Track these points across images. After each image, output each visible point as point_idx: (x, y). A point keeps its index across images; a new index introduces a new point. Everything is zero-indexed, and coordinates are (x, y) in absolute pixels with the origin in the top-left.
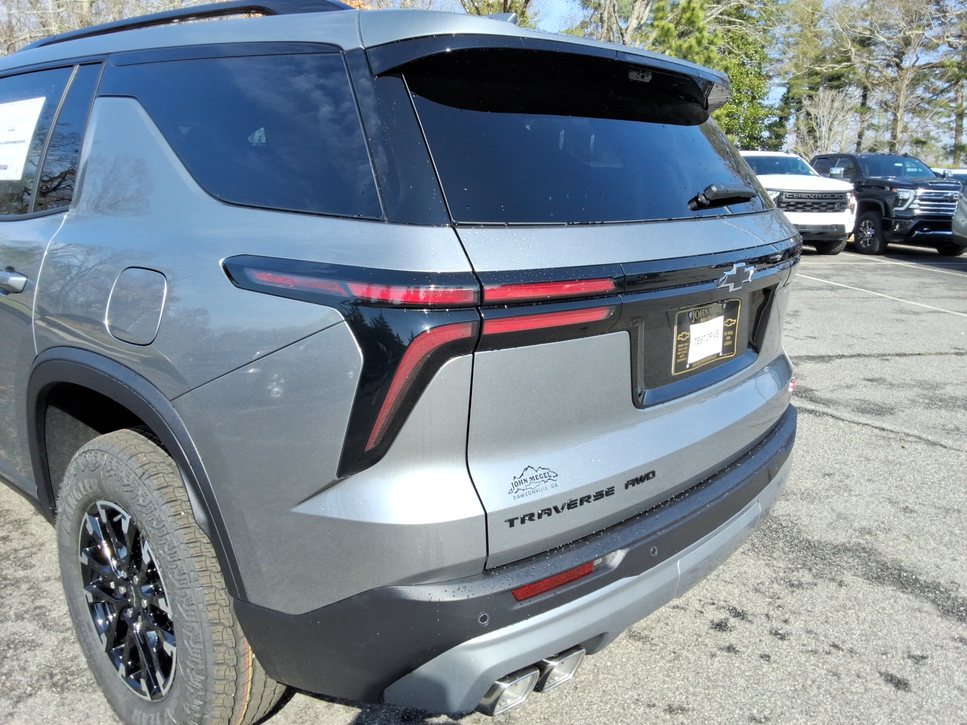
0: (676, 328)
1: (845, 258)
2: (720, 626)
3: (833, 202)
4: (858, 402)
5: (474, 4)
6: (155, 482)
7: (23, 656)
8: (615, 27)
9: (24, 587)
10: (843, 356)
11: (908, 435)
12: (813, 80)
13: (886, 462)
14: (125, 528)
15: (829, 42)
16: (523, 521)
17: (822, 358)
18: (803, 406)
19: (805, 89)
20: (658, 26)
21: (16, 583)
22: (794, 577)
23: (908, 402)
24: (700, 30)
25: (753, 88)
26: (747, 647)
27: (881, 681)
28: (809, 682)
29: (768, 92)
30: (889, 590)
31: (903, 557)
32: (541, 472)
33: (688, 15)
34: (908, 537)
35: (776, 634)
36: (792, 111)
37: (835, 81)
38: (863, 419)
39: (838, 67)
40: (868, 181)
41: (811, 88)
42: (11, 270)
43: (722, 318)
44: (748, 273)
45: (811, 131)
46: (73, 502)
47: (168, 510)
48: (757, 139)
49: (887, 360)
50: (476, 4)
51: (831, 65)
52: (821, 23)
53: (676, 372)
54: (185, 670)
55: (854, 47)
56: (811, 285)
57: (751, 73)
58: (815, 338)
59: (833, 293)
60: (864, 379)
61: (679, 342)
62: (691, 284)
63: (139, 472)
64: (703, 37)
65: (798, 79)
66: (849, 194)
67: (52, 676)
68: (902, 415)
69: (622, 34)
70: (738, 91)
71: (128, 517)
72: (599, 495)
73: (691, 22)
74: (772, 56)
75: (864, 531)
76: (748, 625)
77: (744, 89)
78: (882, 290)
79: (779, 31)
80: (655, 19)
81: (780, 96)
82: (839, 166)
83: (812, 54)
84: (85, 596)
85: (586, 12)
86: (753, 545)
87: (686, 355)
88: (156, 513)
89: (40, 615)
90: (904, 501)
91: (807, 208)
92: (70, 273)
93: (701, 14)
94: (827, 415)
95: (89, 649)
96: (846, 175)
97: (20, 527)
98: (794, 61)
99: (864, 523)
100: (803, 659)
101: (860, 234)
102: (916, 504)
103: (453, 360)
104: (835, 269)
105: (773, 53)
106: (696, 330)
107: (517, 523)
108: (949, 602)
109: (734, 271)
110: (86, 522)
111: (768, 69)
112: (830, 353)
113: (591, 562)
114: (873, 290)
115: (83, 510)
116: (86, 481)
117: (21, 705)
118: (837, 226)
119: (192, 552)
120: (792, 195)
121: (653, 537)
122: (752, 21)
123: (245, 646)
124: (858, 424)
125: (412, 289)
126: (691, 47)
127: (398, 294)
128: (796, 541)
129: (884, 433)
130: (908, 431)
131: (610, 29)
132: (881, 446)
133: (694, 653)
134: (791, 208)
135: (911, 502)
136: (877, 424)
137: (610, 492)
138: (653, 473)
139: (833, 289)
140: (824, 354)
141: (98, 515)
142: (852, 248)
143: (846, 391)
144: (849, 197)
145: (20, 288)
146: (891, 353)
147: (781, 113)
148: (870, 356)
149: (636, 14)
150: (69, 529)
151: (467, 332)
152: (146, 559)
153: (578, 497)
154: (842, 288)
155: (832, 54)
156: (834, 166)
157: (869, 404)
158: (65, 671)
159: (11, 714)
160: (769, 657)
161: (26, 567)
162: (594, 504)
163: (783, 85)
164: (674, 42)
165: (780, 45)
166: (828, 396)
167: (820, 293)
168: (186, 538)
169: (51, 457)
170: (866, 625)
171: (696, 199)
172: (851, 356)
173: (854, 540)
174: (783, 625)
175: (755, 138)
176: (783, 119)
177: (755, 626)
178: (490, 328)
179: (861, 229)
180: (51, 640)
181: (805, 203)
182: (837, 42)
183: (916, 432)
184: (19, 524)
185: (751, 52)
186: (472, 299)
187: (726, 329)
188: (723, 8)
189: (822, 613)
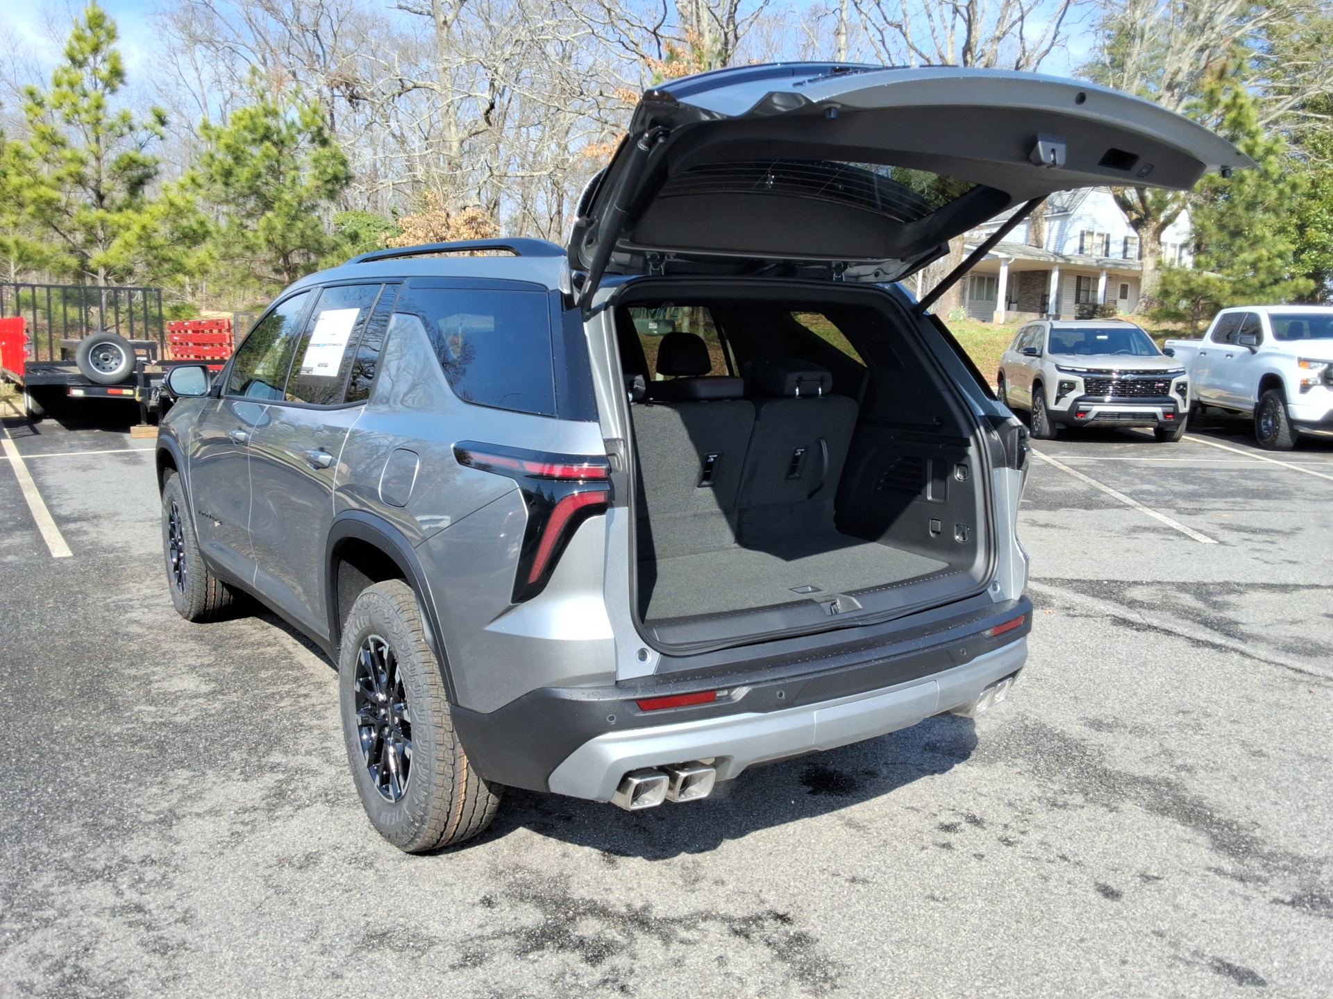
2: (948, 828)
4: (1292, 640)
6: (406, 616)
7: (307, 780)
9: (316, 732)
10: (1317, 586)
13: (1275, 705)
14: (385, 656)
18: (1211, 640)
21: (310, 729)
22: (1062, 798)
24: (1252, 135)
26: (965, 846)
27: (1092, 889)
28: (1011, 880)
30: (1168, 821)
31: (1211, 795)
33: (1233, 114)
34: (1235, 779)
35: (1005, 840)
38: (1281, 659)
42: (322, 450)
46: (352, 638)
47: (413, 636)
58: (1295, 563)
60: (1325, 615)
63: (396, 608)
64: (1256, 144)
67: (326, 795)
71: (388, 646)
75: (1182, 768)
76: (979, 830)
84: (357, 719)
86: (1036, 767)
88: (405, 639)
89: (326, 754)
90: (1261, 745)
92: (378, 452)
94: (1236, 651)
95: (355, 766)
97: (320, 688)
99: (1189, 761)
100: (1020, 862)
102: (1275, 749)
103: (588, 520)
108: (1233, 839)
110: (360, 655)
113: (713, 691)
115: (359, 645)
116: (361, 619)
117: (300, 811)
119: (426, 669)
121: (780, 682)
123: (460, 750)
124: (1270, 663)
127: (558, 471)
128: (1091, 769)
129: (1298, 676)
132: (1281, 689)
133: (904, 844)
135: (1270, 747)
136: (1298, 665)
141: (369, 649)
143: (1287, 626)
145: (326, 464)
151: (601, 499)
152: (397, 680)
157: (1305, 643)
158: (337, 793)
159: (292, 816)
160: (983, 856)
161: (319, 718)
166: (1256, 630)
168: (423, 659)
169: (341, 605)
170: (1114, 846)
173: (1164, 774)
174: (1018, 835)
177: (986, 832)
180: (331, 771)
184: (319, 685)
188: (1295, 100)
189: (1070, 831)
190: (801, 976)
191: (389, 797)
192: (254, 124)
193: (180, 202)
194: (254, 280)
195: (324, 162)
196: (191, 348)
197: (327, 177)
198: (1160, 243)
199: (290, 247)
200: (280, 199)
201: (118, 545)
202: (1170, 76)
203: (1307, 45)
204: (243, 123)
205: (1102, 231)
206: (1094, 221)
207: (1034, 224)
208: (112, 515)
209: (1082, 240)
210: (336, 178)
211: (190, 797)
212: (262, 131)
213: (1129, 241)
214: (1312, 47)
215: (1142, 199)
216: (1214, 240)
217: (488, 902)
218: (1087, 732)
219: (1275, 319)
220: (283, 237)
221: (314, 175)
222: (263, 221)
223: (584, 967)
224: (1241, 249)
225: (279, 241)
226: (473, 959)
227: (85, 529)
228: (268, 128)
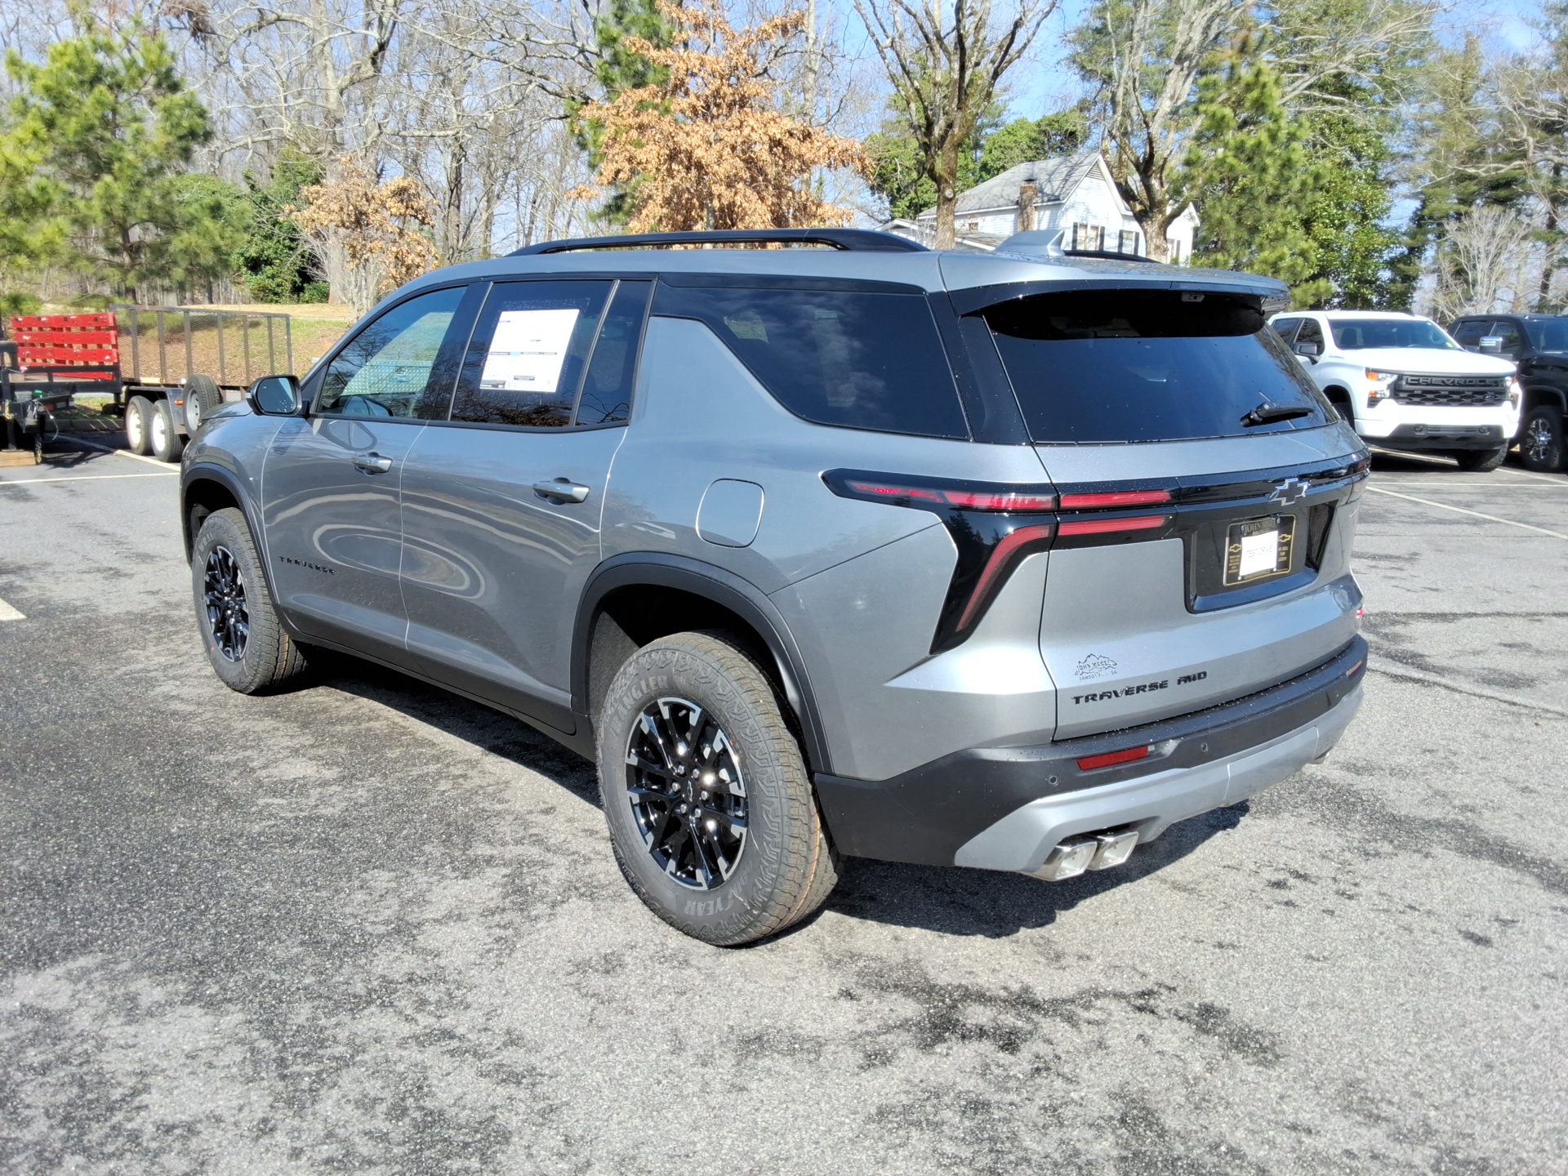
0: (1227, 539)
1: (1504, 477)
2: (1279, 885)
3: (1484, 390)
4: (1485, 672)
5: (912, 84)
7: (540, 873)
8: (1134, 111)
10: (1475, 615)
11: (1547, 711)
12: (1465, 187)
13: (1511, 739)
14: (693, 721)
15: (1492, 126)
16: (1087, 699)
17: (1443, 617)
19: (1451, 203)
20: (1205, 112)
22: (1371, 847)
23: (1556, 673)
24: (1274, 118)
25: (1364, 202)
26: (1308, 903)
27: (1460, 937)
28: (1376, 934)
29: (1388, 209)
30: (1486, 863)
31: (1510, 835)
32: (1101, 659)
33: (1255, 94)
34: (1521, 817)
35: (1343, 894)
36: (1430, 237)
37: (1503, 192)
38: (1487, 691)
39: (1506, 169)
40: (1542, 358)
41: (1462, 201)
42: (563, 480)
43: (1276, 533)
44: (1302, 488)
45: (1459, 272)
47: (748, 697)
48: (1371, 283)
49: (1539, 621)
50: (916, 84)
51: (1493, 165)
52: (1479, 96)
53: (1228, 582)
54: (760, 845)
55: (1534, 136)
56: (1441, 516)
57: (1360, 178)
58: (1437, 590)
59: (1475, 529)
60: (1500, 644)
61: (1231, 554)
62: (1242, 497)
64: (1279, 128)
65: (1439, 186)
66: (1508, 378)
67: (576, 888)
68: (1543, 687)
69: (1146, 123)
70: (1339, 205)
71: (698, 710)
72: (1153, 687)
73: (1260, 106)
74: (1395, 150)
75: (1465, 808)
76: (1310, 885)
77: (1349, 204)
78: (1552, 526)
79: (1407, 110)
80: (1201, 101)
81: (1410, 213)
82: (1495, 335)
83: (1463, 146)
84: (630, 799)
85: (1087, 85)
86: (1324, 816)
87: (1238, 567)
88: (737, 701)
90: (1524, 781)
91: (1441, 400)
93: (1276, 92)
94: (1439, 685)
96: (1505, 349)
98: (1432, 158)
99: (1467, 801)
100: (1372, 915)
101: (1529, 440)
102: (1539, 784)
103: (1030, 557)
104: (1484, 494)
105: (1396, 144)
106: (1247, 543)
107: (1082, 700)
108: (1558, 877)
109: (1286, 486)
110: (640, 721)
111: (1389, 170)
112: (1456, 610)
113: (1146, 746)
114: (1539, 525)
115: (639, 710)
116: (651, 680)
117: (558, 909)
118: (1490, 428)
120: (1417, 380)
121: (1204, 734)
122: (1360, 95)
124: (1480, 696)
125: (997, 497)
126: (1259, 144)
127: (983, 501)
128: (1378, 815)
129: (1514, 709)
130: (1548, 707)
131: (1126, 114)
132: (1507, 722)
133: (1247, 905)
134: (1415, 399)
135: (1533, 782)
136: (1508, 697)
137: (1163, 685)
138: (1205, 674)
139: (1476, 522)
140: (1446, 611)
141: (658, 712)
142: (1515, 461)
143: (1472, 657)
144: (1508, 384)
145: (582, 498)
146: (1546, 612)
147: (1410, 241)
148: (1515, 615)
149: (1169, 91)
150: (618, 731)
151: (1044, 532)
153: (1136, 685)
154: (1491, 522)
155: (1495, 146)
156: (1486, 334)
157: (1501, 674)
159: (553, 915)
160: (1333, 912)
162: (1148, 695)
163: (1415, 196)
164: (1230, 136)
165: (1408, 132)
166: (1444, 663)
167: (1456, 528)
168: (766, 723)
170: (1451, 892)
171: (1248, 416)
172: (1487, 615)
173: (1451, 816)
174: (1353, 887)
175: (1367, 282)
176: (1415, 251)
177: (1319, 886)
178: (1065, 530)
179: (1531, 432)
181: (1436, 392)
182: (1504, 127)
183: (1559, 708)
184: (471, 763)
185: (1360, 143)
186: (1049, 506)
187: (1280, 545)
188: (1309, 79)
189: (1400, 880)
190: (1236, 1047)
191: (700, 885)
192: (82, 61)
193: (19, 162)
194: (85, 262)
195: (177, 112)
196: (52, 351)
197: (182, 132)
198: (1165, 239)
199: (131, 220)
200: (120, 159)
201: (79, 603)
202: (1180, 47)
203: (1315, 17)
204: (67, 59)
205: (1096, 224)
206: (1088, 211)
207: (1022, 213)
208: (43, 565)
209: (1075, 232)
210: (192, 134)
211: (410, 901)
212: (92, 71)
213: (1125, 235)
214: (1319, 20)
215: (1148, 188)
216: (1232, 236)
217: (849, 995)
218: (1350, 777)
219: (1335, 325)
220: (125, 208)
221: (164, 128)
222: (98, 188)
223: (1004, 1057)
224: (1261, 247)
225: (118, 213)
226: (877, 1059)
227: (18, 583)
228: (100, 68)
